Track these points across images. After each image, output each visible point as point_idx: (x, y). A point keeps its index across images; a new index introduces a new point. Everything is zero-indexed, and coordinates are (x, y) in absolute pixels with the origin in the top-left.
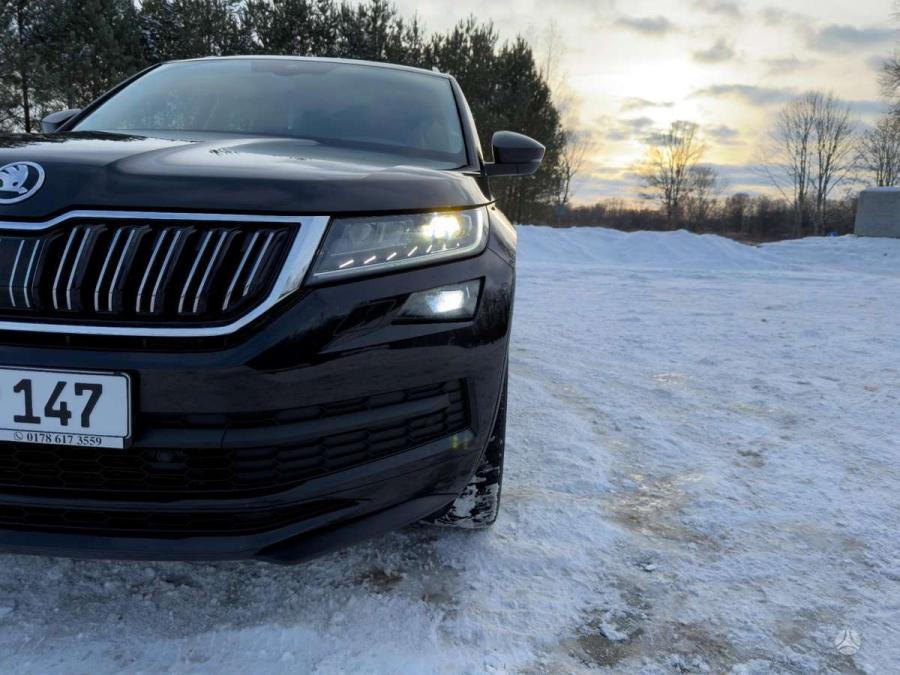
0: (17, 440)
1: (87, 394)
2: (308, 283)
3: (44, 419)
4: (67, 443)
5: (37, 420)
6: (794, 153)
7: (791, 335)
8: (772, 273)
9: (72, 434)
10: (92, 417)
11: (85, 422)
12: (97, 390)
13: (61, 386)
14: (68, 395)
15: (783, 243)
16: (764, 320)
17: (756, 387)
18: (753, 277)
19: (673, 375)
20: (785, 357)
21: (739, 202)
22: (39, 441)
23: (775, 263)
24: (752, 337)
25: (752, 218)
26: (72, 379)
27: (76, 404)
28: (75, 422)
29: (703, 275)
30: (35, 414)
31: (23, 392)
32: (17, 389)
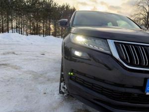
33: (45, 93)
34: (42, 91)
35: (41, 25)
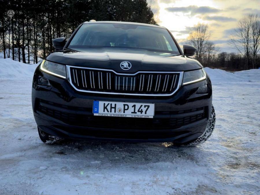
0: (132, 117)
1: (147, 107)
2: (182, 85)
3: (137, 113)
4: (142, 117)
5: (136, 113)
6: (244, 37)
7: (254, 103)
8: (241, 83)
9: (143, 115)
10: (147, 112)
11: (146, 113)
12: (148, 106)
13: (142, 106)
14: (143, 108)
15: (243, 71)
16: (243, 99)
17: (248, 118)
18: (235, 84)
19: (222, 115)
20: (254, 110)
21: (223, 56)
22: (136, 117)
23: (241, 79)
24: (242, 104)
25: (228, 61)
26: (144, 104)
27: (144, 109)
28: (144, 113)
29: (217, 84)
30: (136, 112)
31: (134, 107)
32: (133, 107)
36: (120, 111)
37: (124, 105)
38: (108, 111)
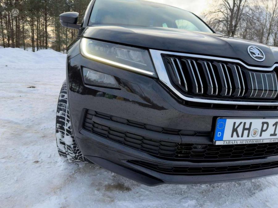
22: (276, 142)
30: (276, 133)
32: (273, 125)
33: (37, 162)
34: (31, 157)
35: (27, 27)
36: (255, 134)
37: (263, 123)
38: (238, 136)
